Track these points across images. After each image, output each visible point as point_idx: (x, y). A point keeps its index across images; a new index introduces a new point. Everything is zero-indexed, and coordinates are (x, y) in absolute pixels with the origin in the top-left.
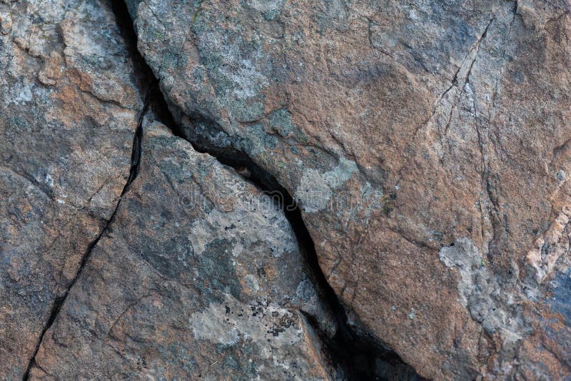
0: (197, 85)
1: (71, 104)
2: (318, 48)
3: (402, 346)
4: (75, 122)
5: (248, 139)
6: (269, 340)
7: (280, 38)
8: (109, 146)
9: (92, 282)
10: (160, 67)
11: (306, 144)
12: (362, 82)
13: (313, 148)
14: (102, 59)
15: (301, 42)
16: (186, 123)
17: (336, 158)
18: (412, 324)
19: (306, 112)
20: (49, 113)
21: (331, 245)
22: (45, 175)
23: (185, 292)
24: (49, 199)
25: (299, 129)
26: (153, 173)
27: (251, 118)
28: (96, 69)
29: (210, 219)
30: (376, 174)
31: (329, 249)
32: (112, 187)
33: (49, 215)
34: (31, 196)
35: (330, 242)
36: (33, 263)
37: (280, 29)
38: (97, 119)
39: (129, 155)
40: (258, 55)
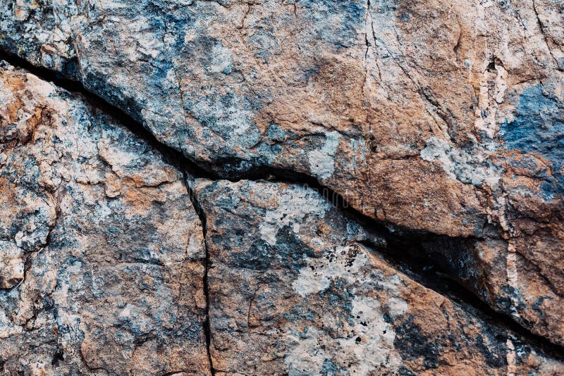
0: (209, 141)
1: (138, 200)
2: (270, 73)
3: (431, 225)
4: (147, 210)
5: (261, 156)
6: (349, 271)
7: (243, 81)
8: (177, 212)
9: (219, 301)
10: (179, 144)
11: (299, 138)
12: (310, 79)
13: (305, 138)
14: (139, 161)
15: (257, 76)
16: (215, 169)
17: (323, 135)
18: (430, 209)
19: (287, 118)
20: (128, 214)
21: (352, 190)
22: (149, 253)
23: (279, 273)
24: (161, 267)
25: (289, 131)
26: (215, 212)
27: (255, 142)
28: (140, 169)
29: (268, 218)
30: (354, 131)
31: (352, 194)
32: (195, 236)
33: (167, 276)
34: (148, 271)
35: (350, 189)
36: (175, 312)
37: (240, 75)
38: (160, 200)
39: (193, 210)
40: (235, 100)
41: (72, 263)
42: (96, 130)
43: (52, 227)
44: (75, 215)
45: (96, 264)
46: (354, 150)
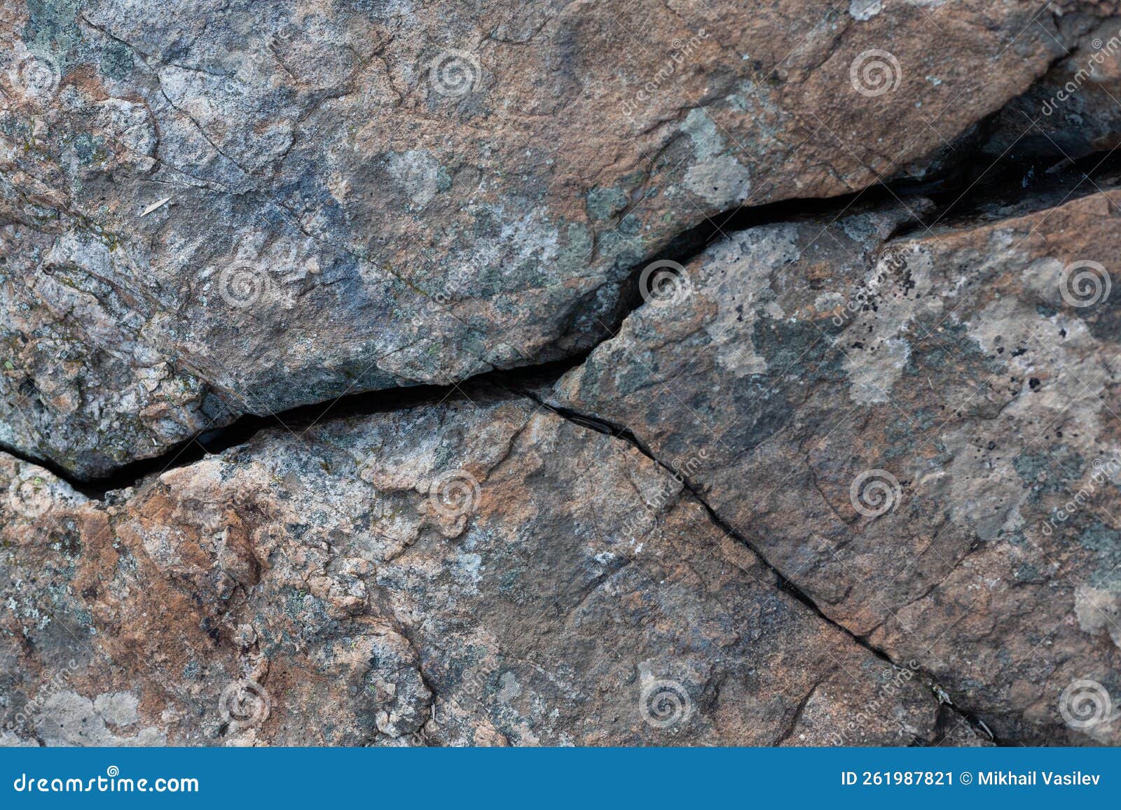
0: (521, 311)
1: (500, 500)
2: (510, 123)
3: (977, 106)
4: (530, 501)
5: (619, 257)
6: (918, 296)
7: (481, 175)
8: (576, 461)
9: (767, 530)
10: (480, 360)
11: (647, 174)
12: (577, 71)
13: (655, 166)
14: (445, 442)
15: (495, 145)
16: (568, 343)
17: (679, 135)
18: (949, 84)
19: (601, 163)
20: (507, 535)
21: (804, 173)
22: (596, 563)
23: (816, 401)
24: (632, 564)
25: (622, 179)
26: (632, 406)
27: (589, 244)
28: (459, 453)
29: (720, 338)
30: (718, 83)
31: (808, 178)
32: (638, 470)
33: (655, 569)
34: (619, 590)
35: (798, 174)
36: (718, 608)
37: (468, 171)
38: (532, 468)
39: (596, 435)
40: (498, 213)
41: (498, 685)
42: (339, 459)
43: (417, 664)
44: (433, 612)
45: (533, 653)
46: (747, 111)
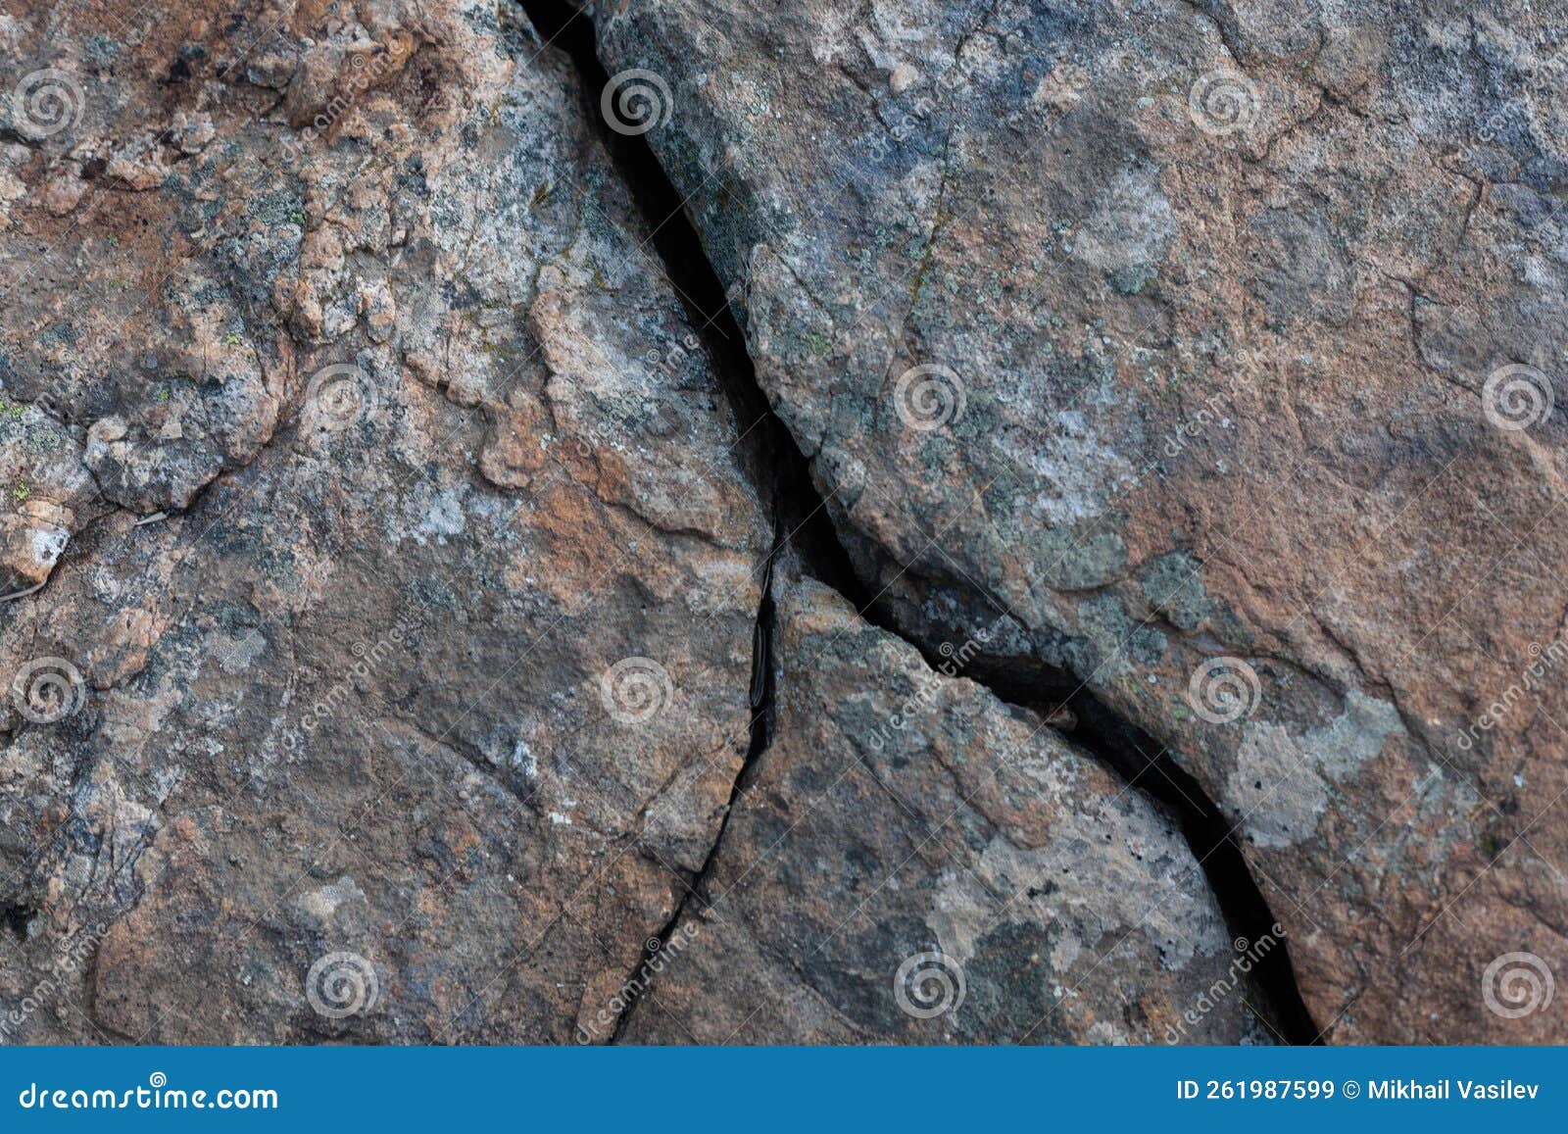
0: (933, 486)
1: (575, 540)
2: (1270, 374)
4: (590, 594)
5: (1083, 640)
7: (1161, 346)
8: (687, 659)
10: (824, 435)
11: (1248, 651)
12: (1399, 472)
13: (1269, 662)
14: (651, 408)
15: (1223, 357)
16: (893, 584)
17: (1337, 693)
19: (1245, 560)
20: (515, 568)
21: (1336, 943)
22: (512, 745)
24: (526, 814)
25: (1228, 608)
26: (817, 739)
27: (1091, 579)
28: (639, 439)
29: (986, 867)
31: (1329, 953)
32: (704, 779)
33: (530, 859)
34: (474, 802)
35: (1331, 933)
36: (491, 995)
37: (1160, 319)
38: (650, 583)
39: (743, 683)
40: (1103, 396)
41: (235, 627)
42: (561, 216)
43: (234, 465)
44: (335, 470)
45: (313, 676)
46: (1419, 808)
